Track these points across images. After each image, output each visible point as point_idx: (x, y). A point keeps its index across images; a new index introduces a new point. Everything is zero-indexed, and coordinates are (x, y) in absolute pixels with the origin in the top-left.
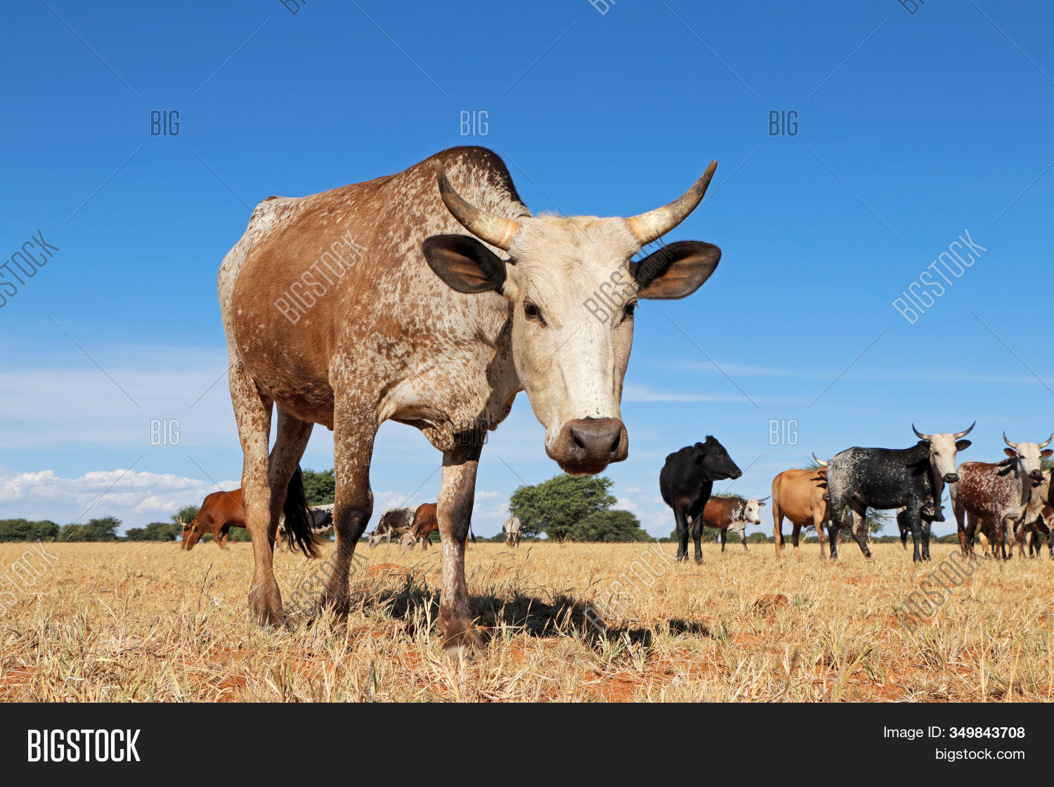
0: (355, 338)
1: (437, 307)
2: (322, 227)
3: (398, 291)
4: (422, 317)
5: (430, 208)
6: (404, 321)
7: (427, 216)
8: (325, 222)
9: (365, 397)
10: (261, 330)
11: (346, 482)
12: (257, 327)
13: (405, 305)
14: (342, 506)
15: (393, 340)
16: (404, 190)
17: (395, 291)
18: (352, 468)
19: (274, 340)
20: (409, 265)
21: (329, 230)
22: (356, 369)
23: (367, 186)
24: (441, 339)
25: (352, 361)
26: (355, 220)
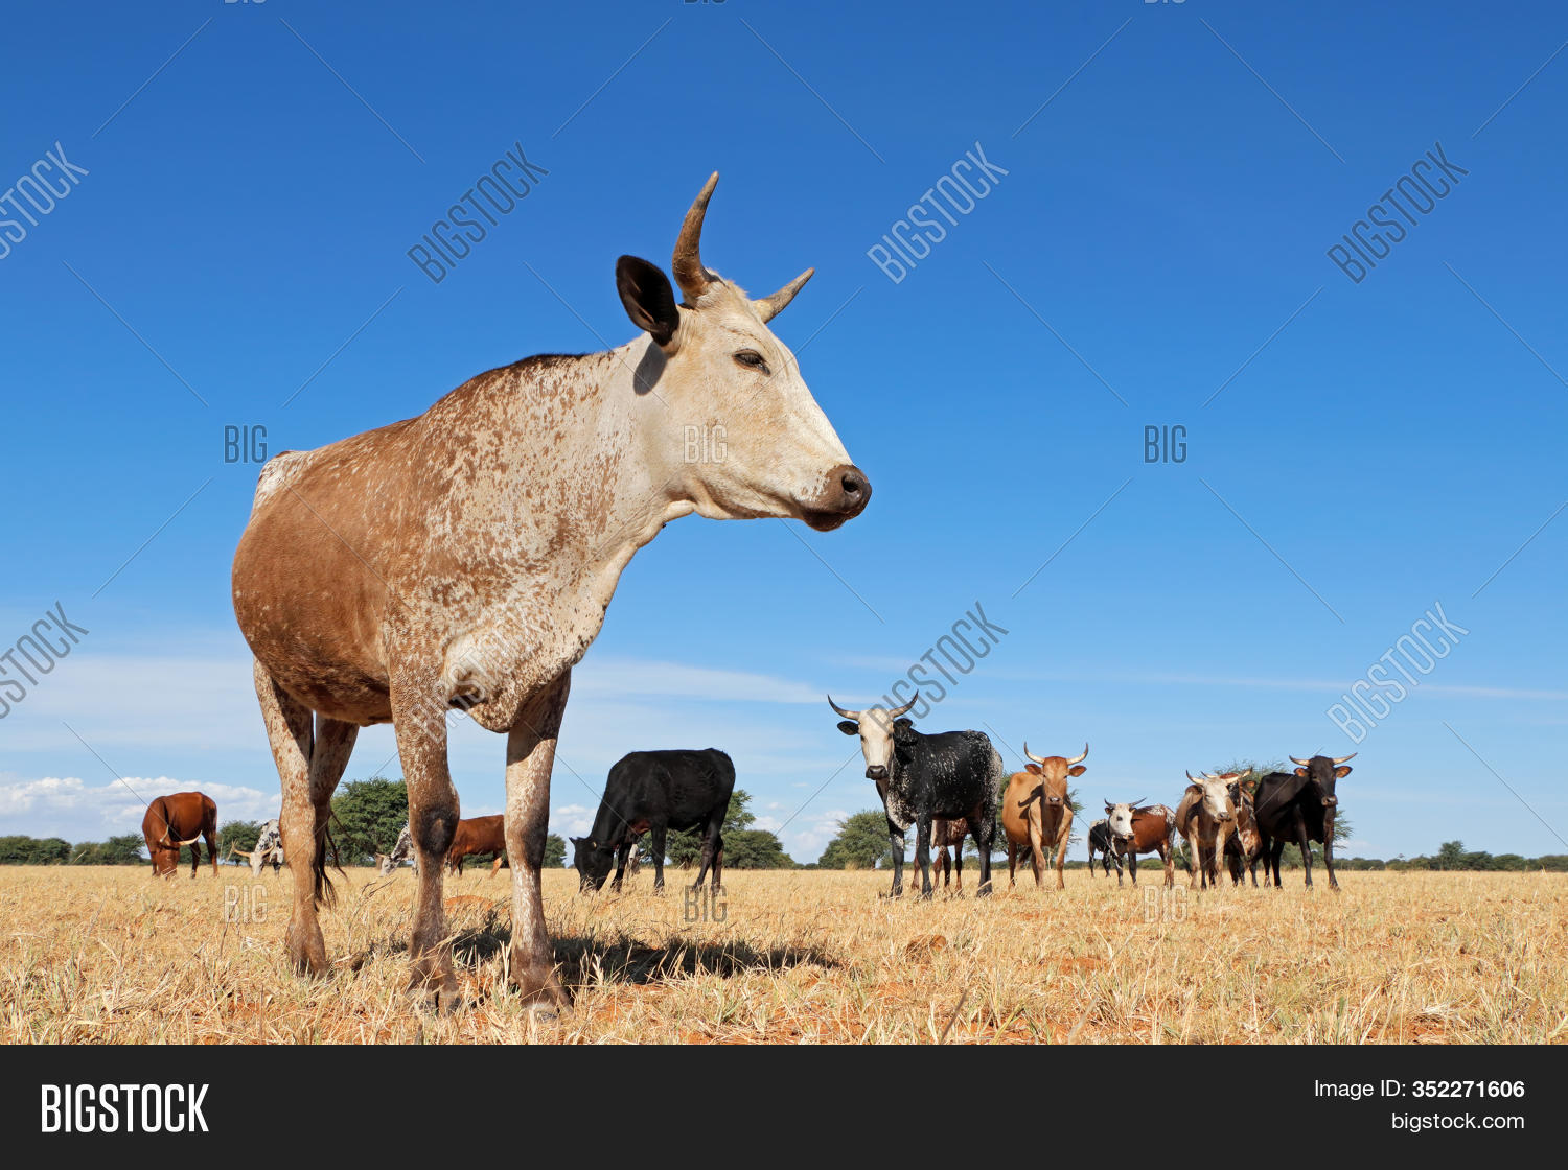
0: (402, 593)
1: (500, 533)
2: (334, 481)
3: (449, 520)
4: (484, 547)
5: (476, 425)
6: (461, 553)
7: (474, 433)
8: (338, 475)
9: (425, 660)
10: (265, 612)
11: (418, 776)
12: (261, 610)
13: (458, 534)
14: (418, 810)
15: (449, 580)
16: (439, 416)
17: (444, 521)
18: (424, 756)
19: (283, 622)
20: (458, 488)
21: (344, 483)
22: (409, 630)
23: (387, 431)
24: (510, 570)
25: (403, 621)
26: (377, 467)
